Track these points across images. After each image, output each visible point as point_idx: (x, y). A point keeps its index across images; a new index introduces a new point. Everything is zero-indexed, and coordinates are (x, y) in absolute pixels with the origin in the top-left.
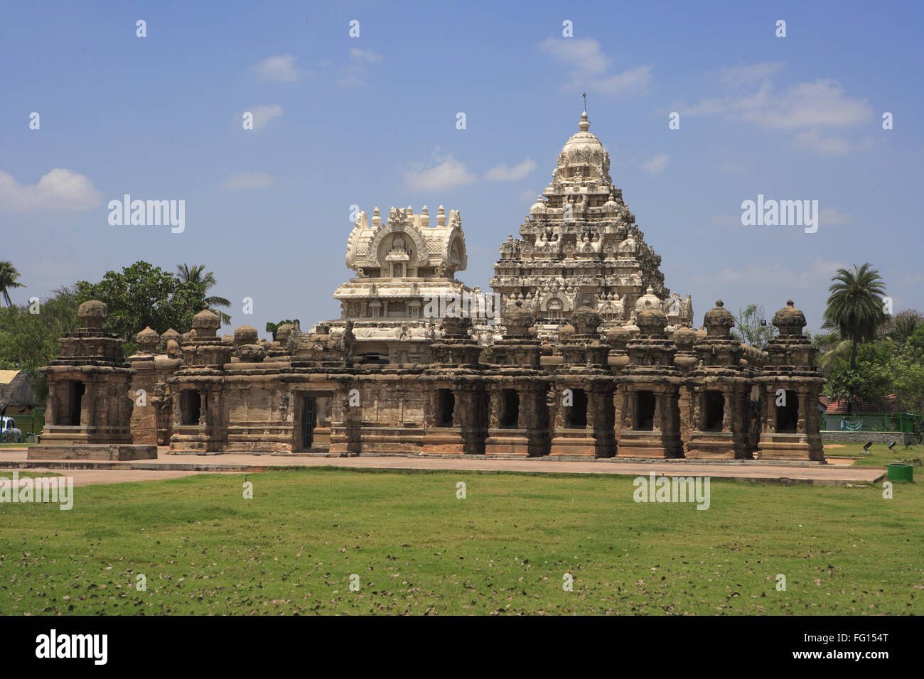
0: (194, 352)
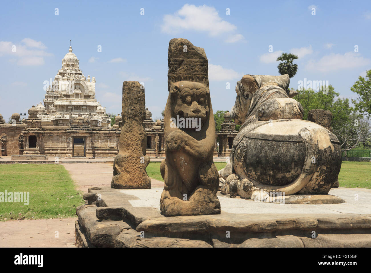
0: (31, 122)
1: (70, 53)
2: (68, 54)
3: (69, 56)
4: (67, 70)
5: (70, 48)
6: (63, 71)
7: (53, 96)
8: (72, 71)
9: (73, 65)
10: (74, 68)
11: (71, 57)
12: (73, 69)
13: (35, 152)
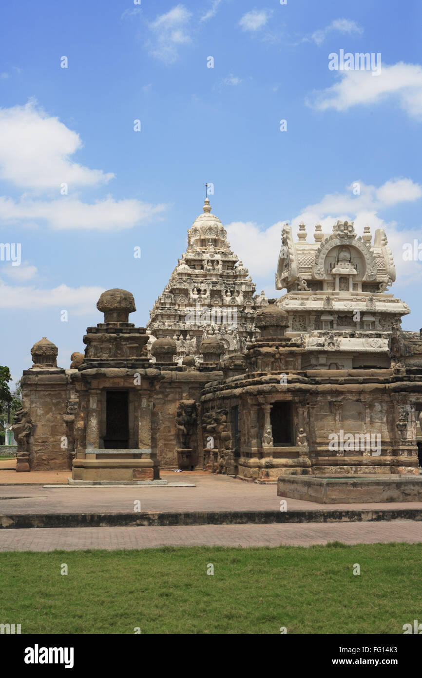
1: (207, 214)
2: (202, 215)
3: (204, 221)
4: (204, 252)
5: (205, 202)
6: (195, 256)
7: (175, 315)
8: (216, 255)
9: (215, 242)
10: (218, 248)
11: (212, 223)
12: (218, 251)
13: (296, 460)
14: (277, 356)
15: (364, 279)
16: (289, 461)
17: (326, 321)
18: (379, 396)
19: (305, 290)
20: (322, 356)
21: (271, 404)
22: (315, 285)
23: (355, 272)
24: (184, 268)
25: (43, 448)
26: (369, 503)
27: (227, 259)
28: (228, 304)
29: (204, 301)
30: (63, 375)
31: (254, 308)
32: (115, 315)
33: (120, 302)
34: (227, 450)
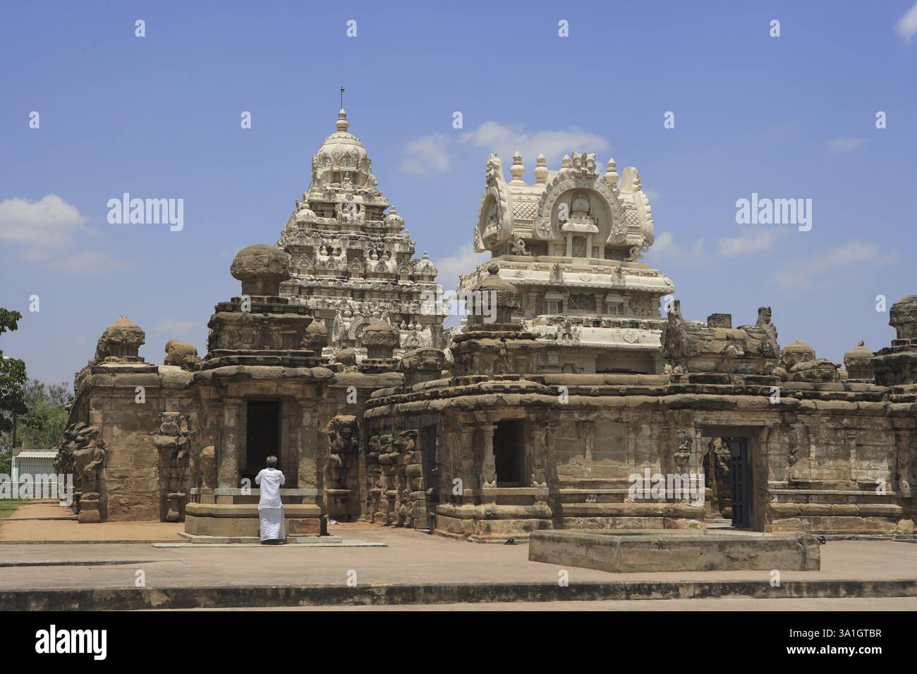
1: (343, 134)
2: (336, 135)
3: (338, 144)
4: (337, 191)
5: (340, 115)
6: (324, 196)
7: (293, 286)
8: (355, 197)
9: (354, 177)
10: (358, 186)
11: (350, 148)
12: (358, 190)
13: (530, 507)
14: (503, 352)
15: (608, 240)
16: (521, 509)
17: (552, 302)
18: (648, 413)
19: (522, 254)
20: (553, 353)
21: (495, 423)
22: (537, 247)
23: (595, 229)
24: (306, 214)
25: (122, 486)
26: (681, 571)
27: (372, 203)
28: (373, 271)
29: (337, 265)
30: (155, 375)
31: (412, 278)
32: (260, 285)
33: (268, 266)
34: (414, 491)
